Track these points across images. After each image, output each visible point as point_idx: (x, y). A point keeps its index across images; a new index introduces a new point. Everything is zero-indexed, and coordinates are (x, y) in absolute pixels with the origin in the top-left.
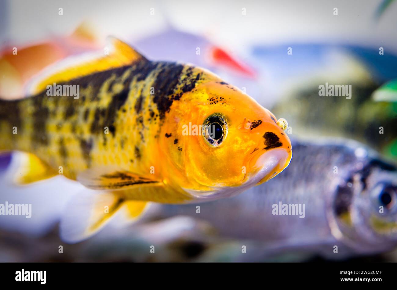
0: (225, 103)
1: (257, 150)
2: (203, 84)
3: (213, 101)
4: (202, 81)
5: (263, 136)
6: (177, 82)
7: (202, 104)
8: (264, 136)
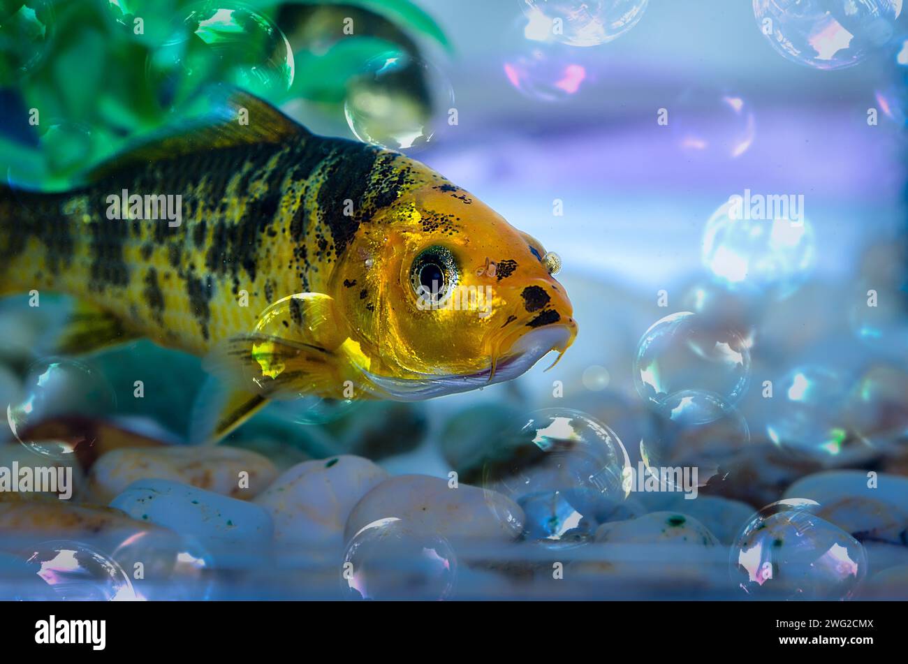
0: (450, 228)
1: (513, 320)
2: (411, 192)
3: (429, 224)
4: (408, 185)
5: (521, 293)
6: (365, 188)
7: (410, 229)
8: (523, 293)
